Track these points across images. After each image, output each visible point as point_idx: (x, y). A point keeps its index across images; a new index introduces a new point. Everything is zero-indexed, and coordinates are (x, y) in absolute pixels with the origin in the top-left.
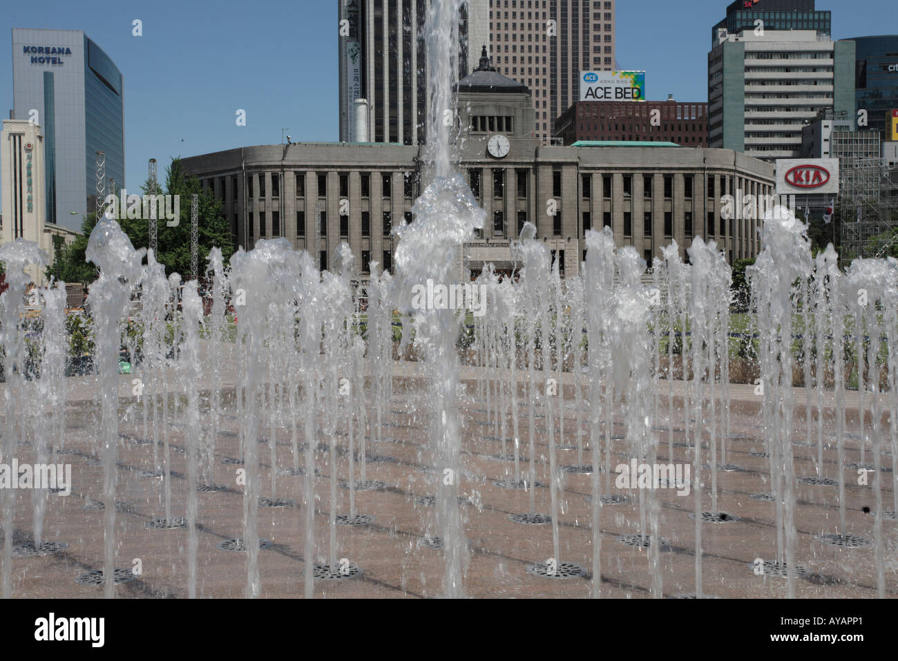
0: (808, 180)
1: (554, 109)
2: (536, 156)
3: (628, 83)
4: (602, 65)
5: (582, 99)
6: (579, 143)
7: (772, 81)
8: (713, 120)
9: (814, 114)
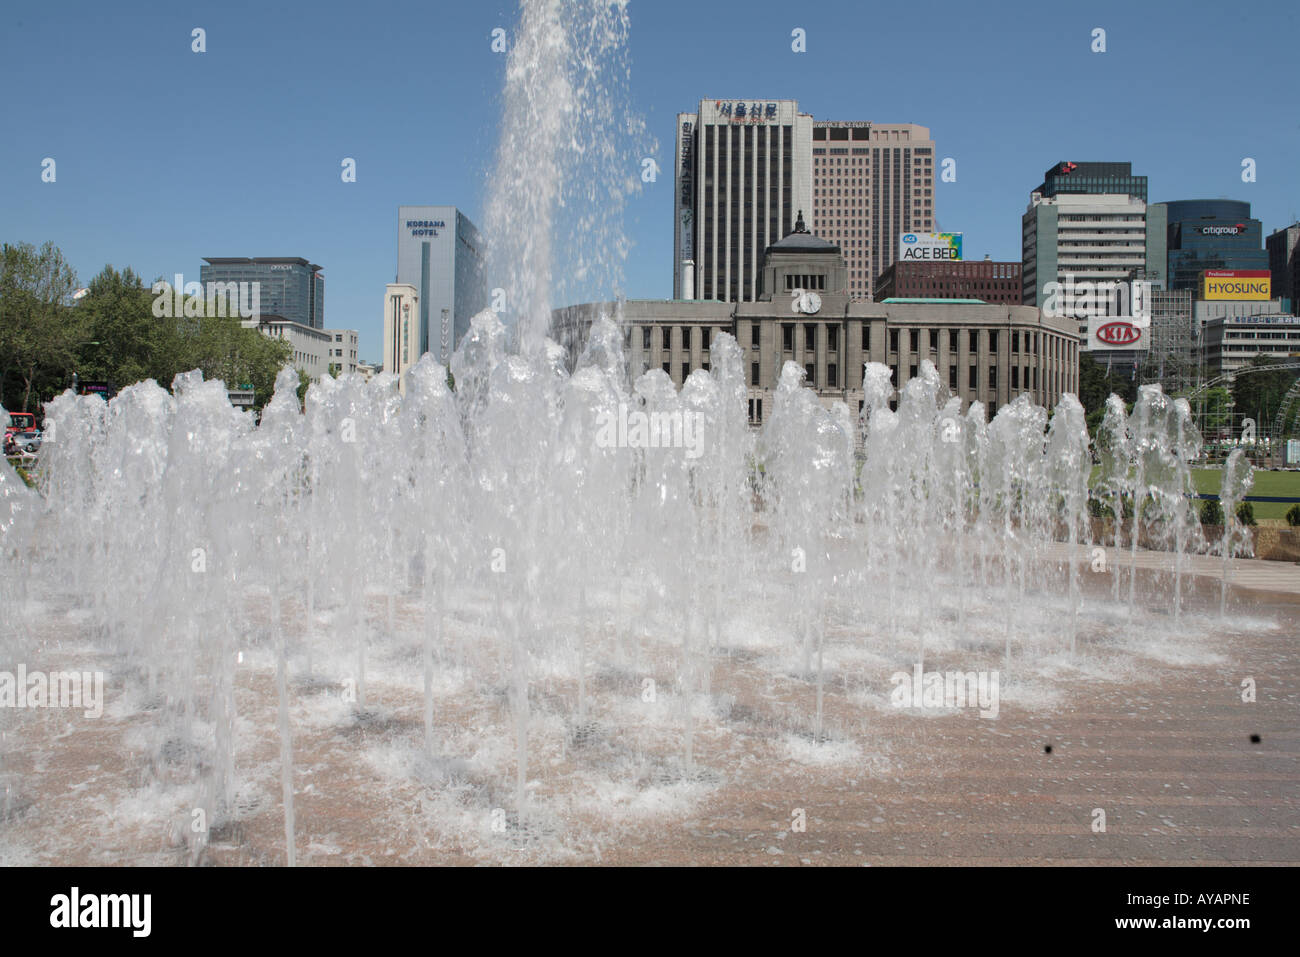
0: (1119, 337)
1: (875, 268)
2: (846, 312)
3: (945, 243)
4: (922, 227)
5: (902, 259)
6: (888, 300)
7: (1085, 242)
8: (1027, 279)
9: (1126, 274)
